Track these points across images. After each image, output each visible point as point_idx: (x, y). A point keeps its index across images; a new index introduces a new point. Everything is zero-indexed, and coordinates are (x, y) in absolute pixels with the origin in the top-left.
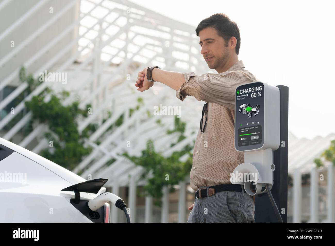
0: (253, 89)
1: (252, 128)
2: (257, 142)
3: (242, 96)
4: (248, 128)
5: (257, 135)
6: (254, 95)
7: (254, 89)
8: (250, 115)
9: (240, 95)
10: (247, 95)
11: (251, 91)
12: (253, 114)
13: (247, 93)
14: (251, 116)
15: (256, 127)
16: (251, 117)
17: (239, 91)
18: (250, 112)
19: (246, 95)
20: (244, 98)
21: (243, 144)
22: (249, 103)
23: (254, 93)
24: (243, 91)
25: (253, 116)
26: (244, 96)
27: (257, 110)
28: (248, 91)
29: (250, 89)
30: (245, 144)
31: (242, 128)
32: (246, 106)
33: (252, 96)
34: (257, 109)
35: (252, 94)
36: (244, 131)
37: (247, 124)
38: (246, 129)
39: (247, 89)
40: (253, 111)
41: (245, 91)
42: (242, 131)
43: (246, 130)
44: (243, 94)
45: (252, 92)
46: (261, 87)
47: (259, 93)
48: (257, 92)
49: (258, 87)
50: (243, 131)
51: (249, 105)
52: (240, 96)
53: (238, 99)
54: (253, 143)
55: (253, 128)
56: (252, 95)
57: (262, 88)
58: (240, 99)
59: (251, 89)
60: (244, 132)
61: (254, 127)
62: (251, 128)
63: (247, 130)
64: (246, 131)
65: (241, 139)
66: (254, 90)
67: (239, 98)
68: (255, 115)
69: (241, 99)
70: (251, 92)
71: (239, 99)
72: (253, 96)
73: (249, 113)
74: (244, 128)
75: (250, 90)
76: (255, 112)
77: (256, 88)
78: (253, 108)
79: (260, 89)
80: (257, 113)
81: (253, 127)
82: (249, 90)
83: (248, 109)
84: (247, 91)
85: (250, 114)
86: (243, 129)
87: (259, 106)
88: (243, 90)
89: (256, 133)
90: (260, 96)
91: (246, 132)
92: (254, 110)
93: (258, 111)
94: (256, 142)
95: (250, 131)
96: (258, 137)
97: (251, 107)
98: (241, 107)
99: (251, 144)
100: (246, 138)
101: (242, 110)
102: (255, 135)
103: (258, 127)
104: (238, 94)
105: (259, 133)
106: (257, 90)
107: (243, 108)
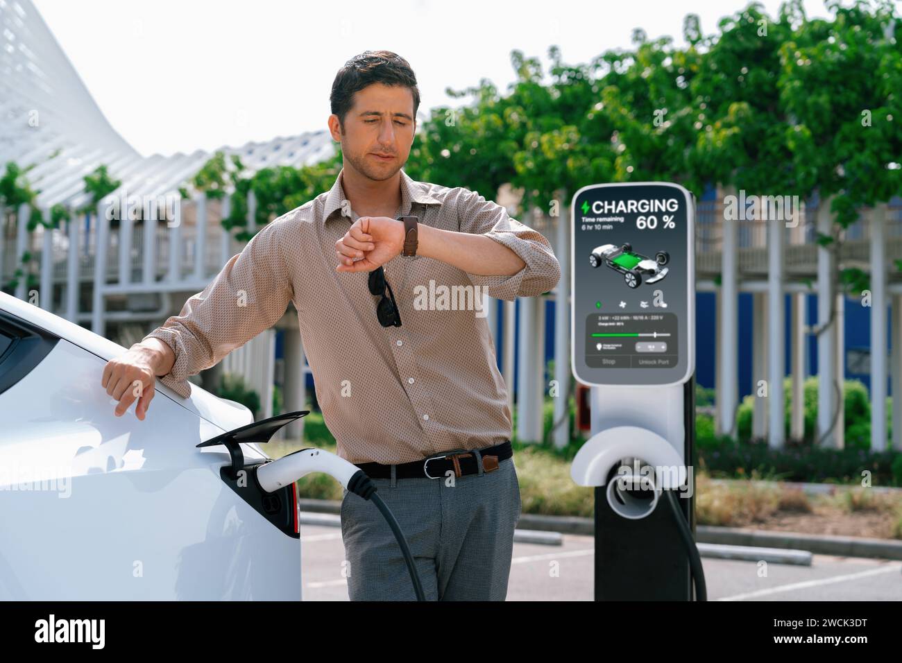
0: (643, 204)
1: (642, 318)
2: (660, 361)
3: (601, 220)
4: (626, 318)
5: (659, 339)
6: (646, 221)
7: (649, 205)
8: (631, 280)
9: (591, 214)
10: (622, 220)
11: (637, 208)
12: (643, 276)
13: (621, 214)
14: (635, 282)
15: (655, 318)
16: (636, 287)
17: (590, 204)
18: (633, 271)
19: (616, 219)
20: (609, 227)
21: (605, 361)
22: (627, 244)
23: (647, 215)
24: (607, 207)
25: (643, 283)
26: (610, 219)
27: (661, 267)
28: (624, 208)
29: (632, 204)
30: (613, 362)
31: (603, 315)
32: (619, 252)
33: (641, 225)
34: (659, 265)
35: (641, 219)
36: (611, 324)
37: (623, 305)
38: (617, 318)
39: (621, 203)
40: (642, 269)
41: (613, 207)
42: (600, 324)
43: (616, 321)
44: (603, 215)
45: (639, 214)
46: (672, 203)
47: (666, 218)
48: (659, 214)
49: (664, 201)
50: (606, 324)
51: (628, 250)
52: (593, 220)
53: (583, 227)
54: (642, 362)
55: (646, 318)
56: (638, 222)
57: (679, 204)
58: (594, 228)
59: (635, 202)
60: (609, 326)
61: (649, 315)
62: (635, 318)
63: (620, 321)
64: (618, 324)
65: (599, 346)
66: (647, 207)
67: (590, 224)
68: (651, 280)
69: (598, 227)
70: (635, 211)
71: (590, 228)
72: (641, 223)
73: (627, 272)
74: (611, 315)
75: (633, 206)
76: (652, 273)
77: (657, 202)
78: (646, 259)
79: (672, 207)
80: (659, 277)
81: (644, 315)
82: (630, 207)
83: (625, 260)
84: (619, 209)
85: (632, 274)
86: (607, 318)
87: (667, 255)
88: (606, 203)
89: (655, 335)
90: (671, 227)
91: (616, 326)
92: (647, 264)
93: (665, 271)
94: (657, 360)
95: (633, 326)
96: (663, 347)
97: (636, 256)
98: (598, 251)
99: (637, 365)
100: (617, 345)
101: (599, 260)
102: (651, 339)
103: (661, 318)
104: (586, 211)
105: (668, 335)
106: (659, 208)
107: (606, 255)
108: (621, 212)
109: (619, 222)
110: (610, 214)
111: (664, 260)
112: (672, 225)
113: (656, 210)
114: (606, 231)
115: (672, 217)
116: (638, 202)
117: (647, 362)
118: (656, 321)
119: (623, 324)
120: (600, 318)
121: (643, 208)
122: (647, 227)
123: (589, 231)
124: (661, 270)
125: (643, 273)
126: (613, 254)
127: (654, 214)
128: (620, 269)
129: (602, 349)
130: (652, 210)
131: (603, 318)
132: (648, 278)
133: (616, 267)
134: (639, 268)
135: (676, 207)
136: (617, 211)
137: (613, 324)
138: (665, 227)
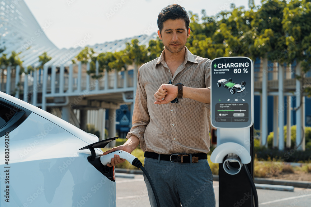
0: (236, 64)
1: (235, 105)
2: (242, 120)
3: (221, 70)
4: (230, 105)
5: (242, 112)
6: (237, 70)
8: (232, 91)
9: (217, 68)
12: (236, 90)
13: (228, 68)
14: (233, 92)
15: (241, 105)
16: (233, 94)
17: (217, 65)
18: (232, 88)
19: (226, 70)
20: (224, 73)
21: (222, 120)
22: (230, 79)
23: (238, 68)
24: (223, 66)
25: (236, 92)
26: (224, 70)
27: (242, 87)
28: (229, 66)
29: (232, 65)
30: (225, 120)
32: (227, 81)
33: (235, 72)
34: (242, 86)
35: (236, 70)
36: (224, 107)
37: (229, 100)
38: (226, 105)
39: (228, 64)
40: (236, 87)
41: (225, 66)
42: (220, 107)
43: (226, 106)
44: (221, 68)
45: (235, 68)
46: (247, 64)
47: (244, 69)
48: (242, 68)
49: (244, 63)
50: (223, 107)
51: (231, 81)
52: (218, 70)
53: (214, 73)
54: (236, 120)
55: (237, 105)
56: (234, 71)
57: (249, 64)
59: (233, 64)
60: (223, 108)
61: (238, 104)
62: (233, 105)
63: (228, 106)
64: (227, 107)
65: (220, 115)
66: (238, 66)
67: (217, 72)
68: (239, 91)
69: (220, 73)
70: (233, 67)
71: (217, 73)
72: (235, 71)
73: (230, 89)
74: (224, 104)
76: (239, 89)
77: (241, 64)
78: (237, 84)
79: (247, 65)
80: (242, 90)
81: (236, 103)
82: (231, 65)
83: (230, 85)
84: (227, 66)
85: (232, 89)
86: (223, 105)
87: (245, 83)
88: (223, 64)
89: (240, 111)
90: (246, 72)
92: (238, 86)
95: (232, 107)
96: (243, 115)
97: (233, 83)
98: (220, 81)
99: (233, 121)
100: (226, 114)
101: (220, 84)
102: (239, 112)
103: (243, 105)
104: (215, 67)
105: (245, 111)
106: (242, 66)
107: (223, 83)
108: (228, 67)
109: (227, 71)
110: (224, 68)
111: (244, 84)
112: (247, 72)
113: (241, 67)
114: (223, 74)
115: (247, 69)
116: (234, 64)
117: (237, 120)
118: (241, 106)
119: (229, 107)
120: (220, 105)
121: (236, 66)
122: (237, 72)
123: (217, 74)
124: (243, 88)
125: (236, 89)
126: (225, 82)
127: (240, 68)
128: (228, 87)
129: (221, 115)
130: (239, 67)
131: (222, 105)
132: (238, 91)
133: (226, 87)
134: (234, 87)
135: (248, 65)
136: (227, 67)
137: (225, 107)
138: (244, 72)
